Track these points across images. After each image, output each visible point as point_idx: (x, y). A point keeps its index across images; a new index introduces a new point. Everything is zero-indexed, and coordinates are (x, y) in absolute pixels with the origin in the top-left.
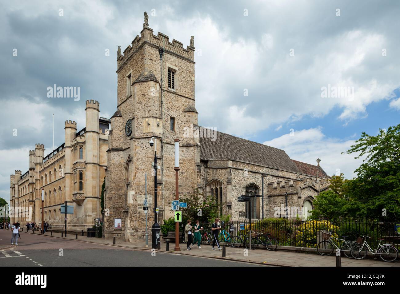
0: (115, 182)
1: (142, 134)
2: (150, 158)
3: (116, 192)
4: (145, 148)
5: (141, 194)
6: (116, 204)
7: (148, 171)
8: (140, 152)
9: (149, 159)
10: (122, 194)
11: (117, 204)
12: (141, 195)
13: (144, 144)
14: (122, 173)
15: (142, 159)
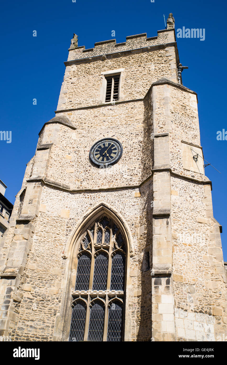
0: (38, 259)
1: (183, 170)
2: (201, 223)
3: (34, 288)
4: (190, 199)
5: (185, 308)
6: (29, 323)
7: (200, 252)
8: (179, 204)
9: (200, 225)
10: (50, 298)
11: (31, 326)
12: (186, 311)
13: (187, 191)
14: (59, 240)
15: (185, 220)
